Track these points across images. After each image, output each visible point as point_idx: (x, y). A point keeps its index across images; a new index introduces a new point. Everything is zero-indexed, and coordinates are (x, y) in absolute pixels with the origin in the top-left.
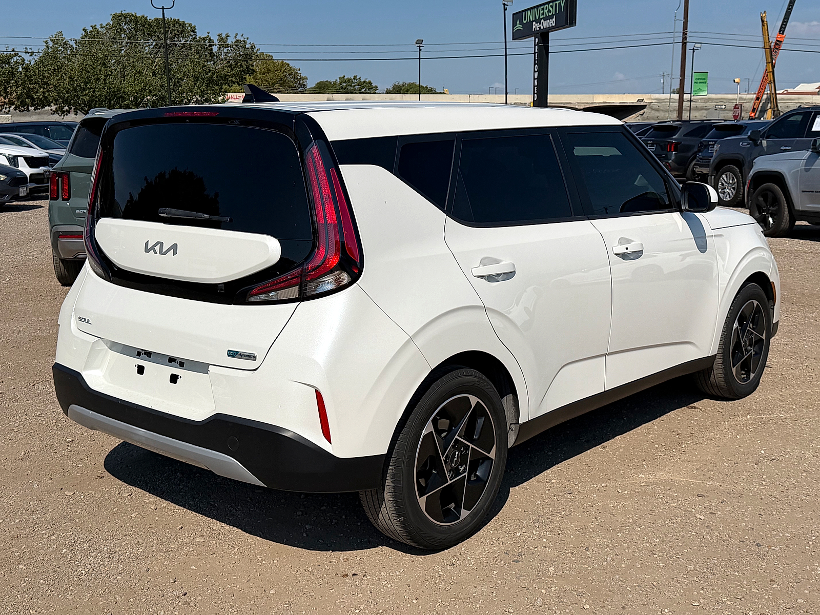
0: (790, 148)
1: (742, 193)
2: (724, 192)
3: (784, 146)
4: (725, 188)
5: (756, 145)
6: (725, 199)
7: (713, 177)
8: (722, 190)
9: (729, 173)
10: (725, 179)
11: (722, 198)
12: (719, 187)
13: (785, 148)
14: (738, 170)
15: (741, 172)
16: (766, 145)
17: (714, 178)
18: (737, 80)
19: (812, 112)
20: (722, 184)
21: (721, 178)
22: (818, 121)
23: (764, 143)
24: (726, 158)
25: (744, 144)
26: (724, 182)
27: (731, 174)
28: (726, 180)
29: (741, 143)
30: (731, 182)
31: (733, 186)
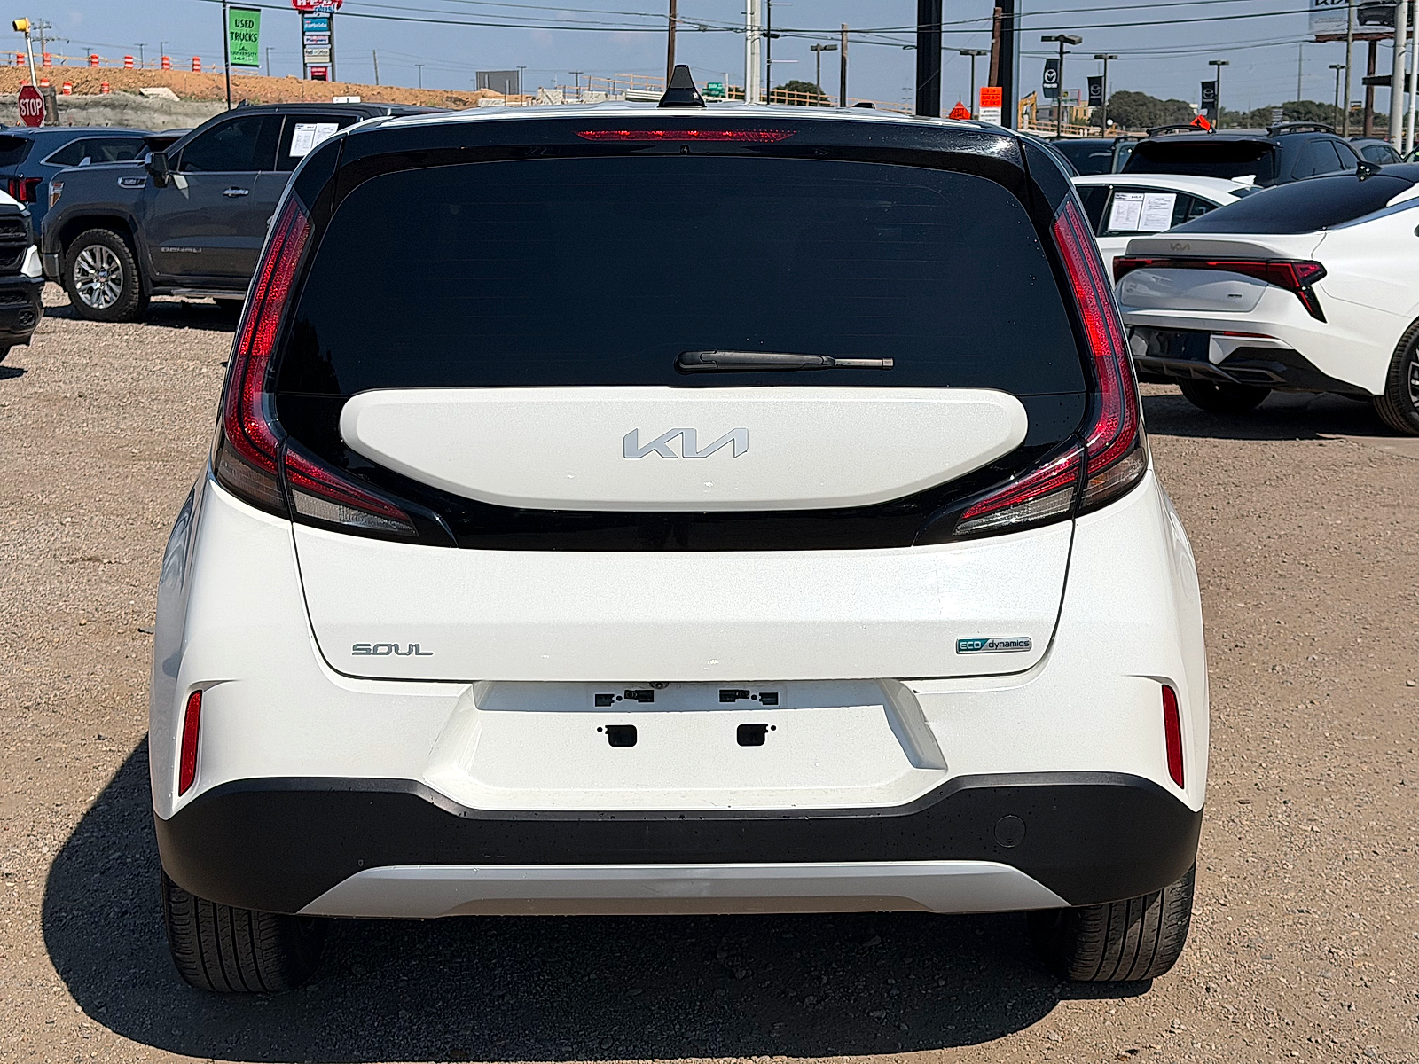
0: (247, 192)
1: (137, 291)
2: (91, 289)
3: (232, 188)
4: (92, 281)
5: (160, 183)
6: (95, 306)
7: (56, 256)
8: (83, 284)
9: (99, 247)
10: (90, 260)
11: (89, 304)
12: (76, 279)
13: (234, 192)
14: (121, 240)
15: (130, 244)
16: (186, 185)
17: (59, 257)
18: (20, 24)
19: (283, 116)
20: (84, 272)
21: (79, 259)
22: (298, 136)
23: (181, 181)
24: (86, 213)
25: (126, 182)
26: (87, 268)
27: (104, 249)
28: (92, 263)
29: (120, 181)
30: (106, 267)
31: (114, 276)
